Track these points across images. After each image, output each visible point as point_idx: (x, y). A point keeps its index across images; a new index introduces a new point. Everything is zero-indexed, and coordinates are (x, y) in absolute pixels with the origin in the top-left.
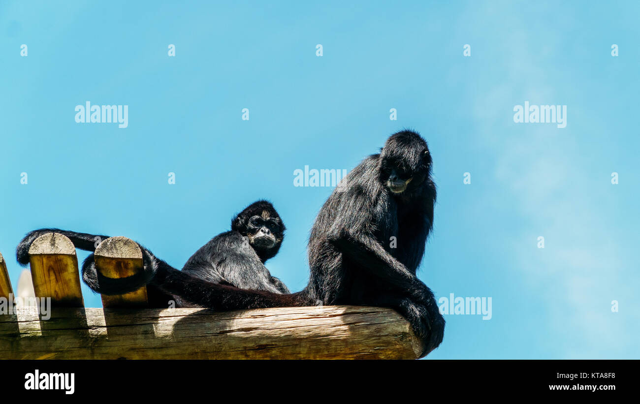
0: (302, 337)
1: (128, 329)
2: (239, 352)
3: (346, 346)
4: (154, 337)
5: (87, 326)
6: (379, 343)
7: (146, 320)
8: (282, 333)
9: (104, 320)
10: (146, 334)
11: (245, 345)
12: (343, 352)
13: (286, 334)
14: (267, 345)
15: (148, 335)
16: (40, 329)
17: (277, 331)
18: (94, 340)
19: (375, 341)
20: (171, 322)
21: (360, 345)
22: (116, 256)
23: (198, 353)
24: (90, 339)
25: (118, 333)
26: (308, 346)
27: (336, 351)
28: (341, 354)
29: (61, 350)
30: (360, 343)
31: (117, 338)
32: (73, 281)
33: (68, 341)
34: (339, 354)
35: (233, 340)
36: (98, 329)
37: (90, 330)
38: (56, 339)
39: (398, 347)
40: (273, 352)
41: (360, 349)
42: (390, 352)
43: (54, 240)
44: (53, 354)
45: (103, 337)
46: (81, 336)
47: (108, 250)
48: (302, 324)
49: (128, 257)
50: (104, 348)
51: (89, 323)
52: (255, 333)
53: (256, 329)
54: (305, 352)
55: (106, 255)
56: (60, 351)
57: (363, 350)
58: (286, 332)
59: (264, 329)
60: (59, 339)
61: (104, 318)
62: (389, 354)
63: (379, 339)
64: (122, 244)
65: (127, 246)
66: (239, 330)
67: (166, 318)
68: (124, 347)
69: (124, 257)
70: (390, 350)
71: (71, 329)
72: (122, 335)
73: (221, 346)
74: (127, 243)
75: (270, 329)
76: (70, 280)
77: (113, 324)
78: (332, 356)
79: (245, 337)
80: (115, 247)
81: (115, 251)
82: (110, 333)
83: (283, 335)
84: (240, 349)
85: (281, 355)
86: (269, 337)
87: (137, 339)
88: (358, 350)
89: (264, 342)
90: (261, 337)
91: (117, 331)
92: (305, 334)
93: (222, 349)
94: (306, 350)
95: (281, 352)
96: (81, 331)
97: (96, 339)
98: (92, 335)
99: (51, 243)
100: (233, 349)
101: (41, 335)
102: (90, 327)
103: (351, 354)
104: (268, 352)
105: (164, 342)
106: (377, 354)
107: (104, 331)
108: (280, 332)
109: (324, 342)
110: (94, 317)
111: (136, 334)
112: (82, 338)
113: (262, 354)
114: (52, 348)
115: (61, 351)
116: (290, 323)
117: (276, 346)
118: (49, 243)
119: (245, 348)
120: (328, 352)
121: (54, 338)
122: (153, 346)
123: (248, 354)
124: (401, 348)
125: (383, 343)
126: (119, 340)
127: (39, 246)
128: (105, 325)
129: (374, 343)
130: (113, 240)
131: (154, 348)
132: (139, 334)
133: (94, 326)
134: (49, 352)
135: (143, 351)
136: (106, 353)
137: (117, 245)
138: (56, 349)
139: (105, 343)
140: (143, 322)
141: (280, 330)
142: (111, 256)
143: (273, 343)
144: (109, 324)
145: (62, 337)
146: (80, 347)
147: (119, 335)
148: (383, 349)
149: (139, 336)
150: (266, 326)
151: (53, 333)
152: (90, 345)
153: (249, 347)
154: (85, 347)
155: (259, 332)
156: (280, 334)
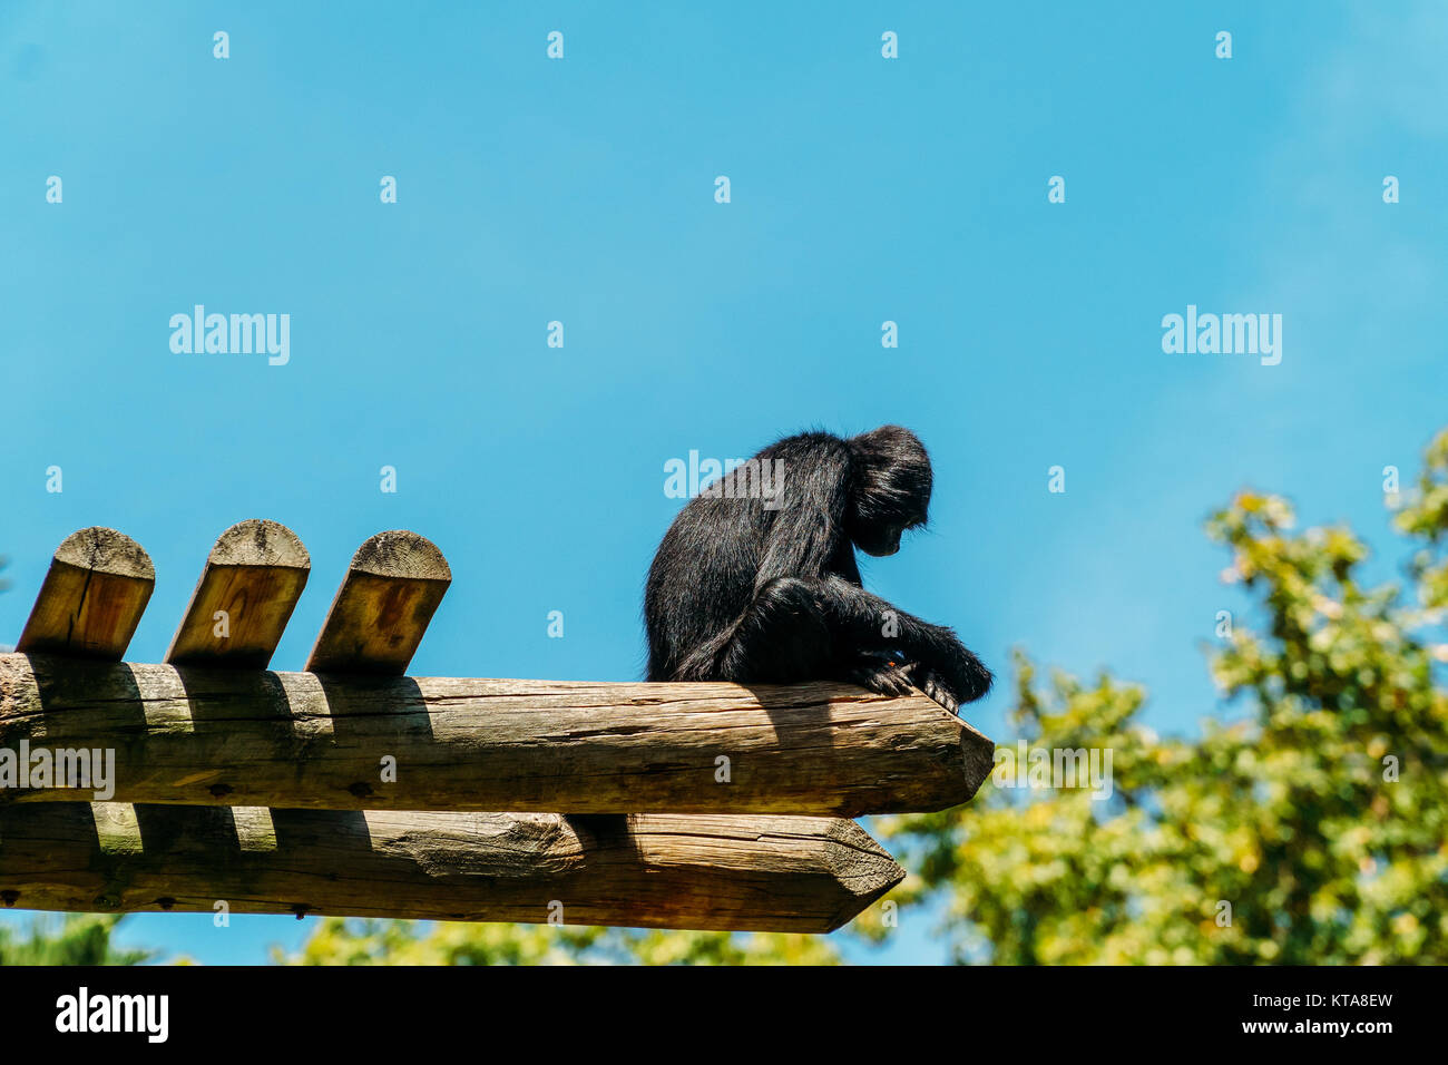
0: (741, 749)
1: (378, 723)
2: (606, 777)
3: (831, 771)
4: (432, 742)
5: (291, 713)
6: (899, 765)
7: (414, 704)
8: (700, 740)
9: (325, 702)
10: (416, 734)
11: (622, 764)
12: (824, 782)
13: (710, 742)
14: (667, 764)
15: (421, 737)
16: (190, 717)
17: (692, 735)
18: (305, 743)
19: (891, 762)
20: (467, 710)
21: (860, 769)
22: (395, 573)
23: (521, 777)
24: (297, 742)
25: (357, 731)
26: (753, 768)
27: (810, 781)
28: (819, 787)
29: (235, 763)
30: (860, 765)
31: (353, 741)
32: (275, 619)
33: (251, 745)
34: (814, 786)
35: (598, 753)
36: (314, 721)
37: (297, 724)
38: (224, 742)
39: (936, 774)
40: (679, 779)
41: (859, 779)
42: (917, 786)
43: (264, 536)
44: (215, 772)
45: (325, 737)
46: (277, 736)
47: (379, 561)
48: (741, 721)
49: (421, 576)
50: (325, 762)
51: (295, 707)
52: (642, 739)
53: (645, 729)
54: (744, 781)
55: (376, 571)
56: (231, 766)
57: (864, 780)
58: (707, 738)
59: (662, 729)
60: (230, 739)
61: (325, 697)
62: (915, 790)
63: (899, 758)
64: (407, 548)
65: (417, 554)
66: (611, 731)
67: (455, 701)
68: (367, 761)
69: (414, 577)
70: (920, 780)
71: (257, 719)
72: (366, 735)
73: (571, 765)
74: (417, 545)
75: (674, 731)
76: (269, 616)
77: (345, 712)
78: (801, 791)
79: (624, 745)
80: (394, 554)
81: (393, 562)
82: (339, 731)
83: (701, 744)
84: (611, 772)
85: (695, 785)
86: (674, 748)
87: (397, 745)
88: (853, 780)
89: (662, 758)
90: (659, 747)
91: (355, 727)
92: (748, 743)
93: (573, 770)
94: (747, 776)
95: (694, 780)
96: (279, 724)
97: (310, 741)
98: (303, 733)
99: (256, 540)
100: (595, 771)
101: (192, 730)
102: (298, 716)
103: (839, 787)
104: (669, 779)
105: (454, 752)
106: (890, 788)
107: (326, 725)
108: (696, 737)
109: (786, 761)
110: (303, 694)
111: (394, 734)
112: (280, 739)
113: (656, 783)
114: (216, 760)
115: (234, 767)
116: (714, 719)
117: (687, 767)
118: (252, 542)
119: (623, 768)
120: (793, 782)
121: (220, 738)
122: (432, 761)
123: (626, 783)
124: (940, 778)
125: (906, 766)
126: (359, 747)
127: (233, 546)
128: (328, 712)
129: (888, 766)
130: (387, 537)
131: (432, 765)
132: (402, 733)
133: (305, 714)
134: (205, 766)
135: (409, 771)
136: (329, 774)
137: (398, 551)
138: (225, 761)
139: (330, 753)
140: (410, 708)
141: (696, 734)
142: (385, 574)
143: (681, 761)
144: (337, 711)
145: (237, 736)
146: (275, 760)
147: (360, 734)
148: (905, 779)
149: (402, 739)
150: (666, 725)
151: (219, 726)
152: (297, 754)
153: (632, 768)
154: (285, 760)
155: (653, 735)
156: (696, 741)
